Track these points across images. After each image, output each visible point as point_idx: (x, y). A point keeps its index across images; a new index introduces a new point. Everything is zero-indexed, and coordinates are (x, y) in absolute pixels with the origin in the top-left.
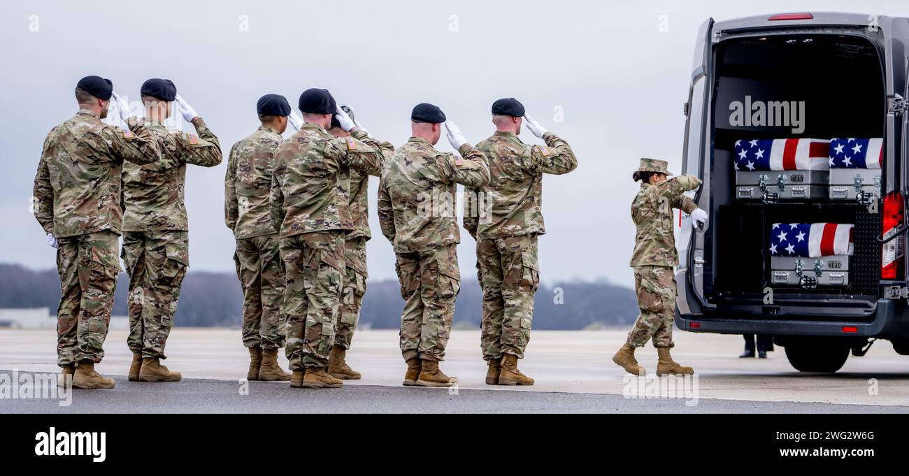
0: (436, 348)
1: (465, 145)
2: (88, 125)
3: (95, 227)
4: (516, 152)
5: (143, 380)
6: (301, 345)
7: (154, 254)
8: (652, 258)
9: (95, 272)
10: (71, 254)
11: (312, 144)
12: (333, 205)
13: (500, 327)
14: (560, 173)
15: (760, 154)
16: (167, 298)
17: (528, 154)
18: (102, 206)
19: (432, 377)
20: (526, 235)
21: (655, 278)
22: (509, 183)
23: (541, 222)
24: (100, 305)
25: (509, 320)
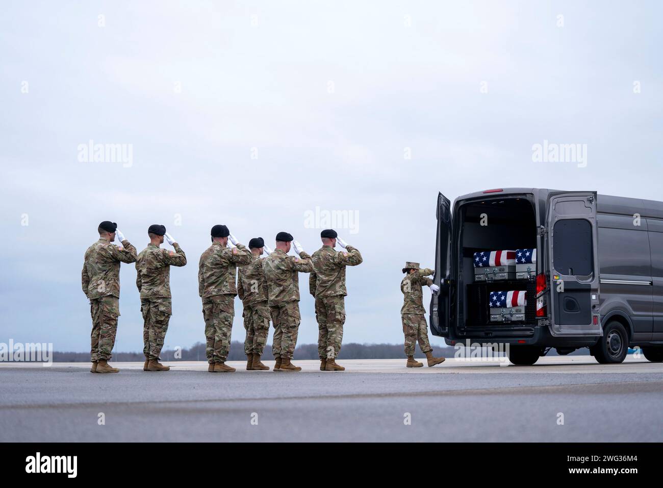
0: (288, 352)
1: (302, 252)
2: (102, 244)
3: (105, 294)
4: (331, 255)
5: (149, 370)
6: (213, 351)
7: (154, 309)
8: (408, 310)
9: (105, 316)
10: (96, 308)
11: (215, 252)
12: (226, 281)
13: (326, 342)
14: (353, 265)
15: (485, 259)
16: (160, 330)
17: (337, 256)
18: (108, 284)
19: (286, 367)
20: (337, 296)
21: (410, 319)
22: (328, 270)
23: (345, 289)
24: (108, 332)
25: (330, 338)
